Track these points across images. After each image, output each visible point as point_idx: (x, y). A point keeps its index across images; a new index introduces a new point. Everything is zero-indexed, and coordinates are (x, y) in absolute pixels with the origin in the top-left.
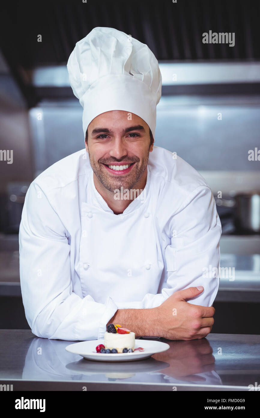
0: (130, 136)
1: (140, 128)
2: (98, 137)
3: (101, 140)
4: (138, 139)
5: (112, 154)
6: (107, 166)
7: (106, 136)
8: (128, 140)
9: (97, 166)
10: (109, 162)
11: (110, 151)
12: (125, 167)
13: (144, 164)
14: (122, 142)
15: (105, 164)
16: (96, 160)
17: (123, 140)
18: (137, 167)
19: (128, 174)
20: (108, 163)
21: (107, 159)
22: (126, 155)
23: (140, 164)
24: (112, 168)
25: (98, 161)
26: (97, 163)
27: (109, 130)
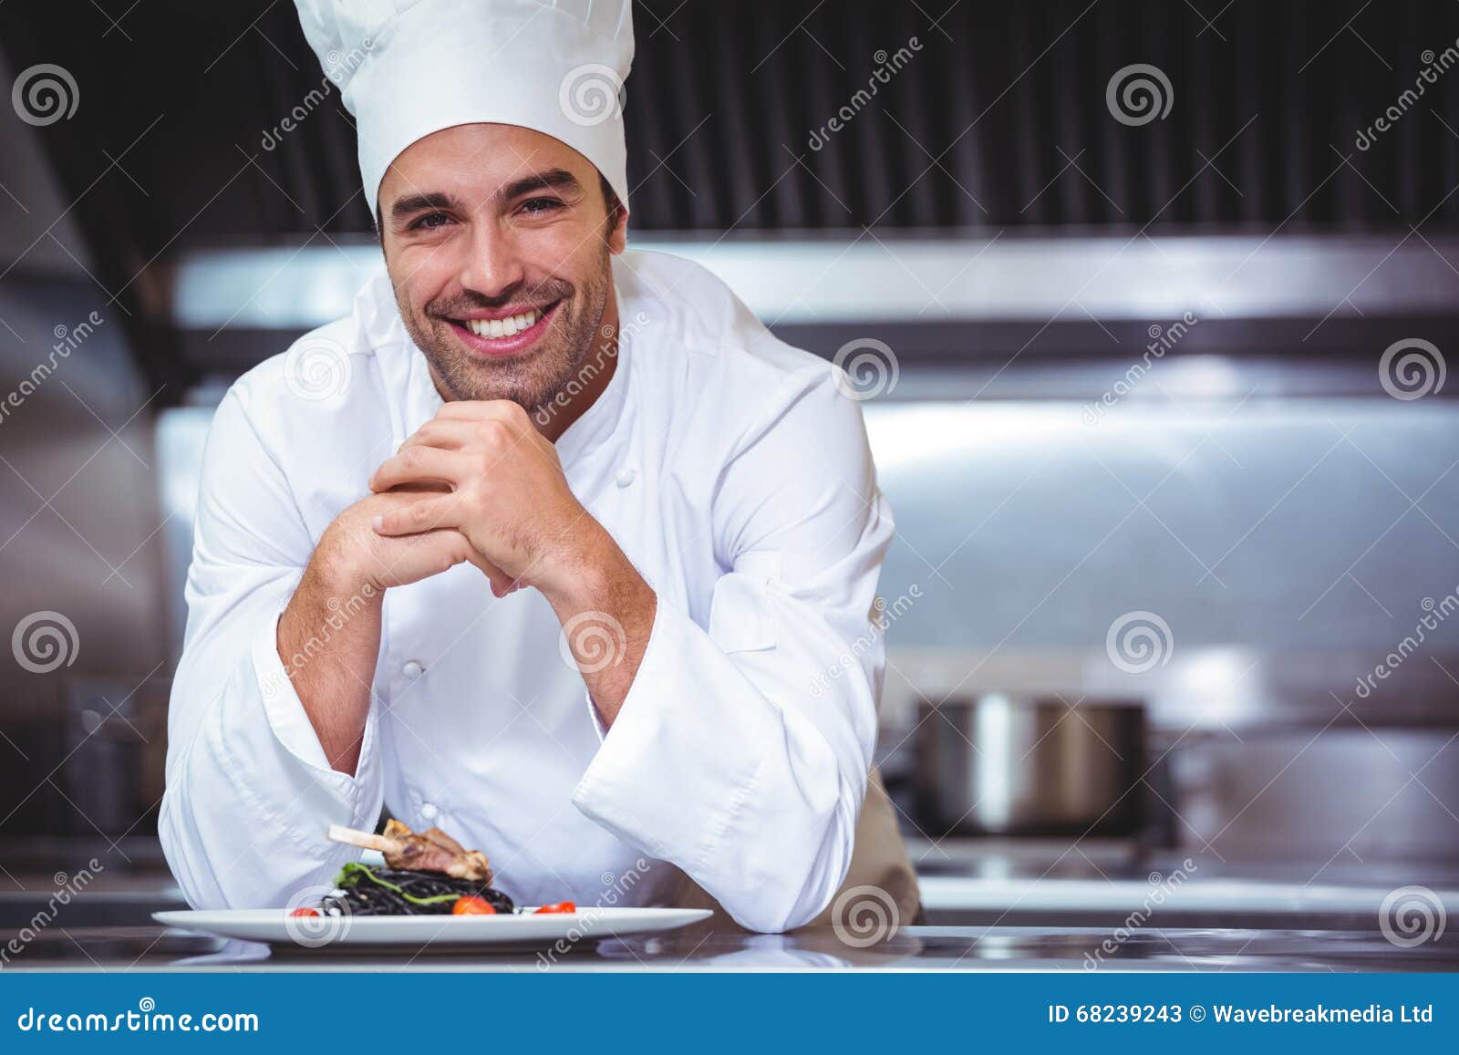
0: (529, 208)
1: (561, 178)
2: (415, 227)
3: (425, 235)
4: (555, 216)
5: (467, 281)
6: (461, 325)
7: (445, 220)
8: (522, 225)
9: (426, 325)
10: (464, 309)
11: (460, 272)
12: (522, 323)
13: (593, 302)
14: (498, 234)
15: (451, 316)
16: (417, 305)
17: (503, 226)
18: (567, 315)
19: (536, 348)
20: (459, 315)
21: (455, 300)
22: (521, 278)
23: (577, 304)
24: (477, 332)
25: (426, 310)
26: (423, 316)
27: (449, 198)
